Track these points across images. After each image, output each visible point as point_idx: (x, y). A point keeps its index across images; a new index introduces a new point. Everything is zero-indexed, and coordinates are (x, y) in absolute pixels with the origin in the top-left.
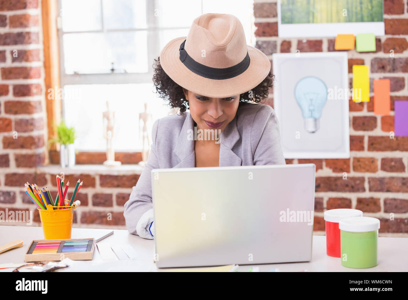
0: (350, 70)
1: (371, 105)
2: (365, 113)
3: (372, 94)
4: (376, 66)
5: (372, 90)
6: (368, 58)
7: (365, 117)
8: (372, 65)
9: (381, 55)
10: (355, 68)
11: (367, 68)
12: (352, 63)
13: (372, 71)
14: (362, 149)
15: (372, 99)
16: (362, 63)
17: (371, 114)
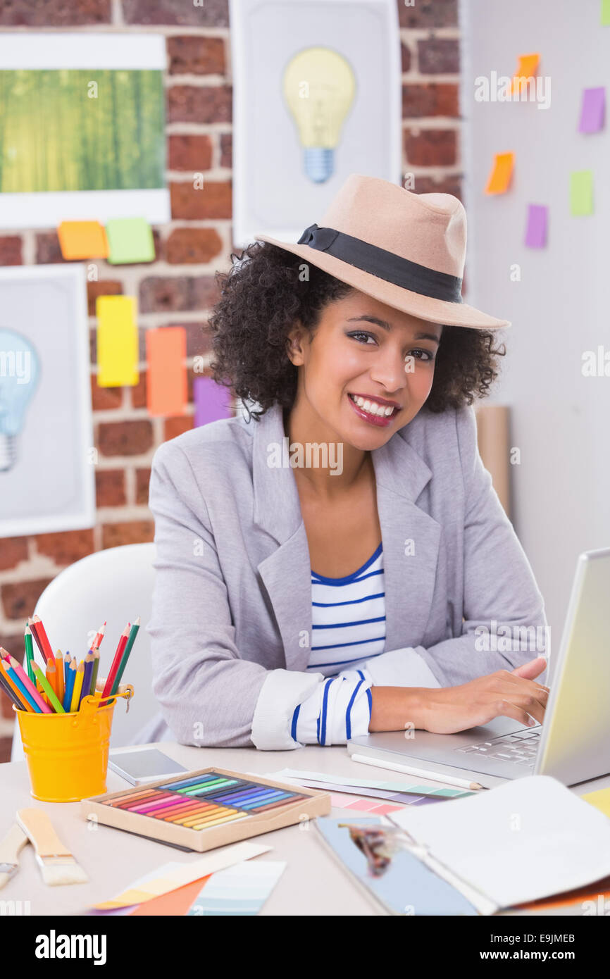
0: (92, 309)
1: (141, 394)
2: (126, 412)
3: (144, 366)
4: (151, 298)
5: (143, 355)
6: (131, 279)
7: (127, 424)
8: (142, 295)
9: (163, 270)
10: (104, 303)
11: (129, 302)
12: (95, 292)
13: (144, 309)
14: (120, 500)
15: (143, 376)
16: (115, 289)
17: (141, 414)
